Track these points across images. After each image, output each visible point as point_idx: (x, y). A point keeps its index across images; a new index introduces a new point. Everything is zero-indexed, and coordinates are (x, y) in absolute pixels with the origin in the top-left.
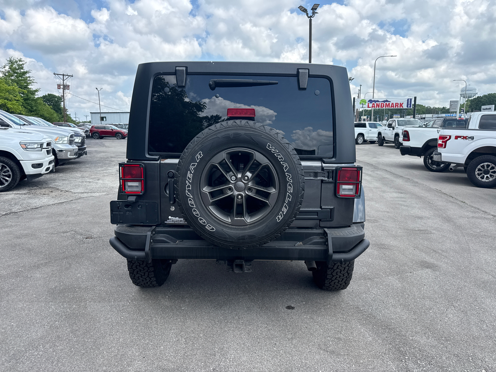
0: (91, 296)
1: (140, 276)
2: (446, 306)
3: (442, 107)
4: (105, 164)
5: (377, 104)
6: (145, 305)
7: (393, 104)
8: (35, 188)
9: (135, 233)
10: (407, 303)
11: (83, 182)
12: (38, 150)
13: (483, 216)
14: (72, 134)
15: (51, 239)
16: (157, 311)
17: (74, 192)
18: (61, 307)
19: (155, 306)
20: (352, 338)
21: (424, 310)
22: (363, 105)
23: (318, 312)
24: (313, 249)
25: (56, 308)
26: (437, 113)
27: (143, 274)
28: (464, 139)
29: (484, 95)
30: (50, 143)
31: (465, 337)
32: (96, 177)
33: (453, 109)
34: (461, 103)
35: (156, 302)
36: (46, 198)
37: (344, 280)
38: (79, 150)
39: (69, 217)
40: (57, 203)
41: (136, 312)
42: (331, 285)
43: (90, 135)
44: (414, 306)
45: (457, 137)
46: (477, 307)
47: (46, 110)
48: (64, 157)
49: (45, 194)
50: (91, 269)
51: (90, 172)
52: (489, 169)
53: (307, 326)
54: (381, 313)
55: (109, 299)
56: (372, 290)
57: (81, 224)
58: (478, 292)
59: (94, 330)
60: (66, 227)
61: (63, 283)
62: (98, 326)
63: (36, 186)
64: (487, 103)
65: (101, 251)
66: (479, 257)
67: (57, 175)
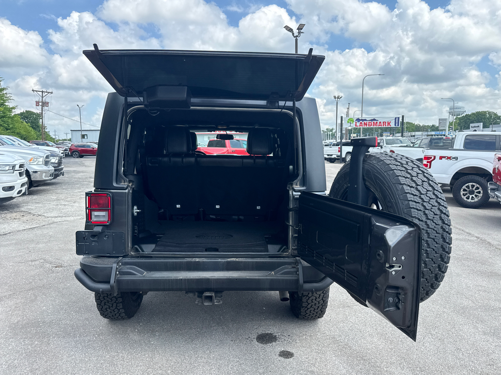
0: (55, 331)
1: (108, 307)
2: (423, 334)
3: (431, 125)
4: (83, 185)
5: (365, 122)
6: (113, 340)
7: (380, 122)
8: (6, 212)
9: (101, 264)
10: (385, 331)
11: (58, 205)
12: (10, 172)
13: (467, 237)
14: (48, 154)
15: (17, 269)
16: (124, 346)
17: (47, 216)
18: (22, 344)
19: (122, 341)
20: (325, 370)
21: (401, 339)
22: (351, 124)
23: (293, 343)
24: (285, 279)
25: (16, 345)
26: (427, 131)
27: (111, 305)
28: (449, 159)
29: (472, 113)
30: (23, 164)
31: (440, 366)
32: (72, 199)
33: (442, 127)
34: (450, 120)
35: (124, 336)
36: (16, 222)
37: (320, 308)
38: (55, 170)
39: (39, 244)
40: (28, 228)
41: (102, 347)
42: (307, 314)
43: (69, 154)
44: (392, 335)
45: (441, 158)
46: (455, 335)
47: (23, 128)
48: (38, 179)
49: (15, 219)
50: (58, 301)
51: (66, 194)
52: (474, 189)
53: (280, 359)
54: (357, 343)
55: (75, 334)
56: (350, 319)
57: (51, 252)
58: (456, 319)
59: (56, 368)
60: (35, 255)
61: (26, 317)
62: (60, 364)
63: (7, 209)
64: (475, 121)
65: (70, 281)
66: (460, 281)
67: (30, 197)
